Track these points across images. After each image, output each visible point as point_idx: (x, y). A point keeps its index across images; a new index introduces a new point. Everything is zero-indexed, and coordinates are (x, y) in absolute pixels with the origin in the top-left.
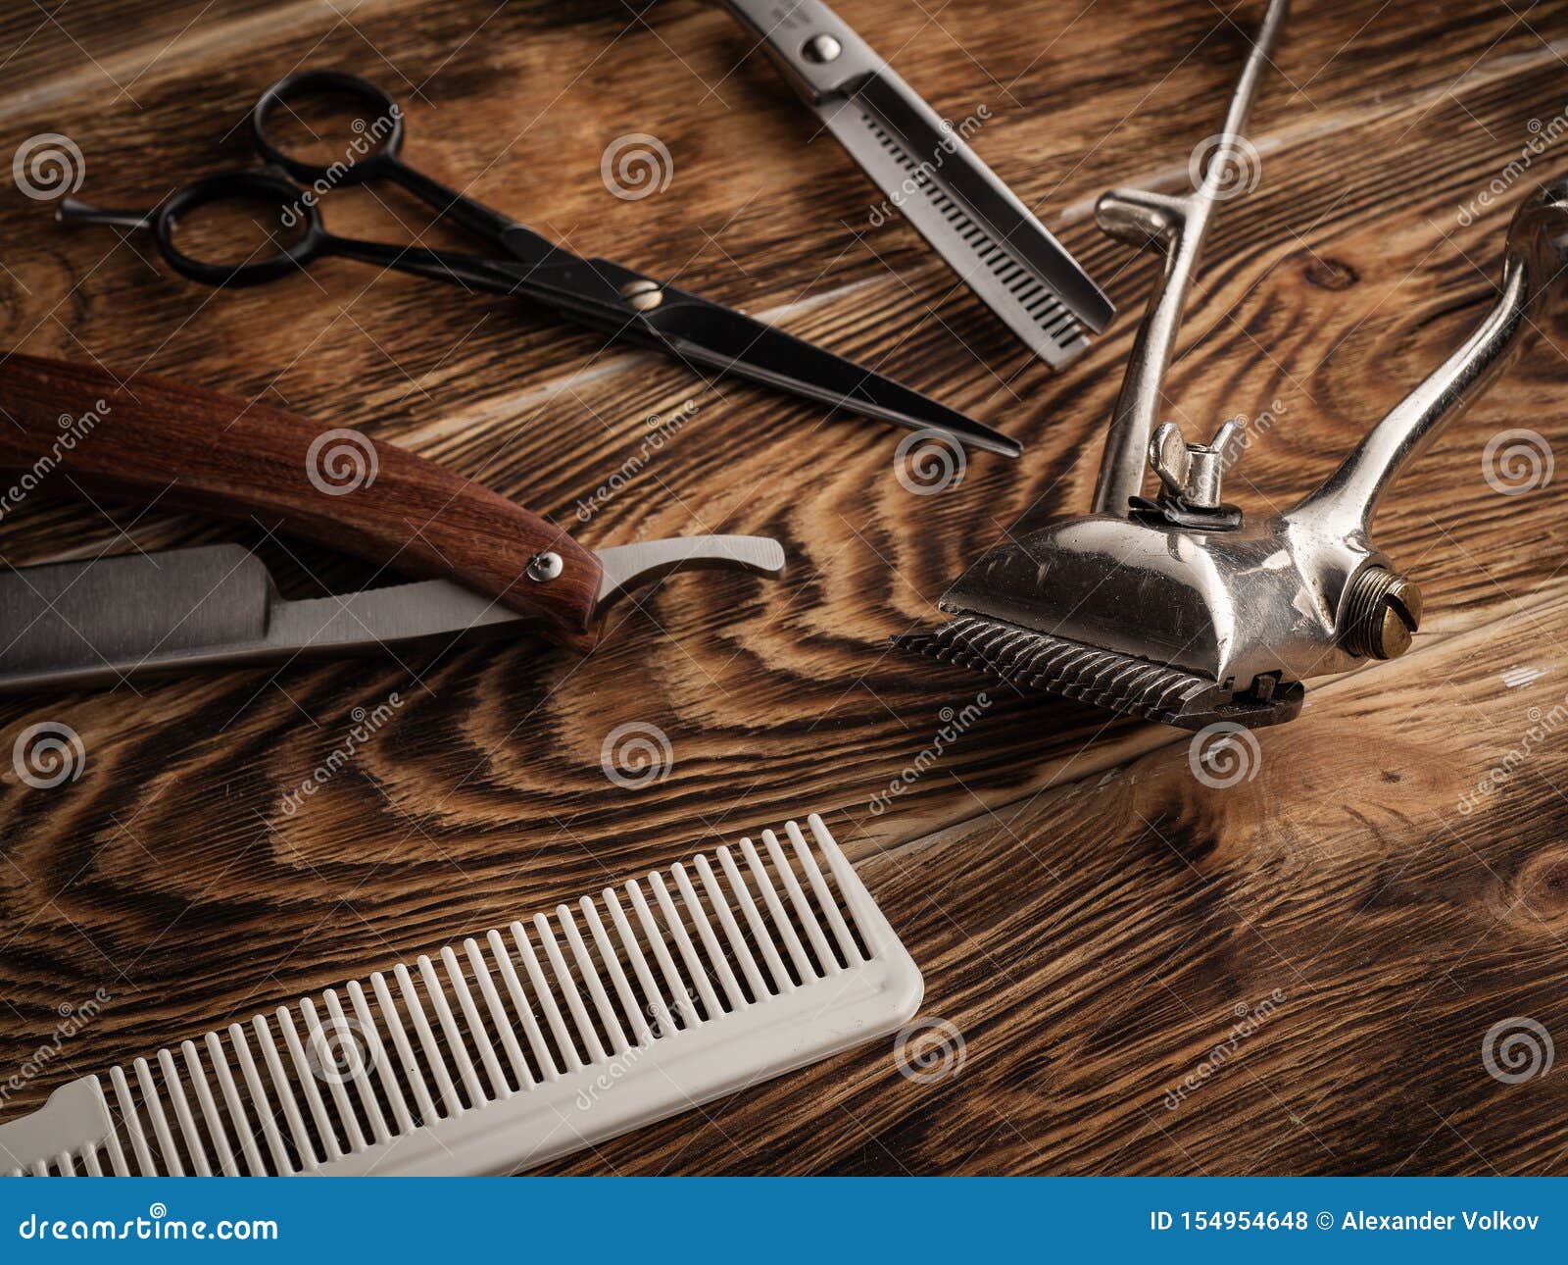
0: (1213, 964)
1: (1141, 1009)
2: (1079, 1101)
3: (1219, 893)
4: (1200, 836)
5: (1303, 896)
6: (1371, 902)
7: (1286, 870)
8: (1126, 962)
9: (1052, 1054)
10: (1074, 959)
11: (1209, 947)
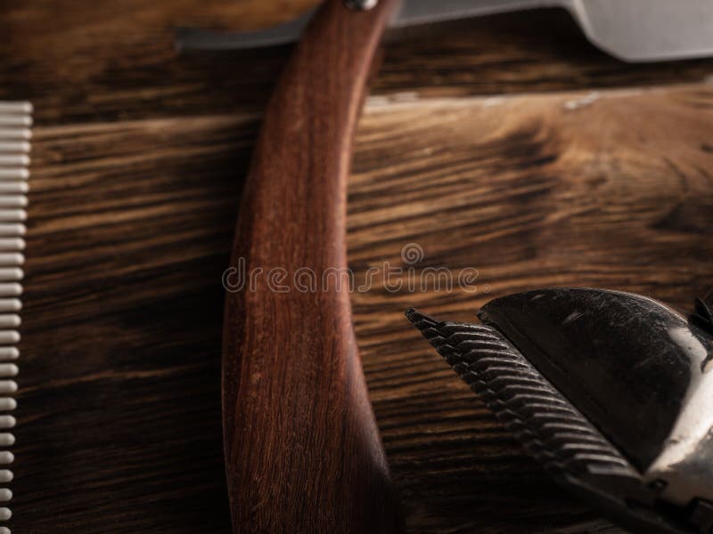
0: (523, 235)
1: (455, 252)
2: (379, 300)
3: (545, 192)
4: (546, 151)
5: (611, 209)
6: (661, 225)
7: (603, 188)
8: (456, 220)
9: (373, 265)
10: (418, 208)
11: (524, 224)
